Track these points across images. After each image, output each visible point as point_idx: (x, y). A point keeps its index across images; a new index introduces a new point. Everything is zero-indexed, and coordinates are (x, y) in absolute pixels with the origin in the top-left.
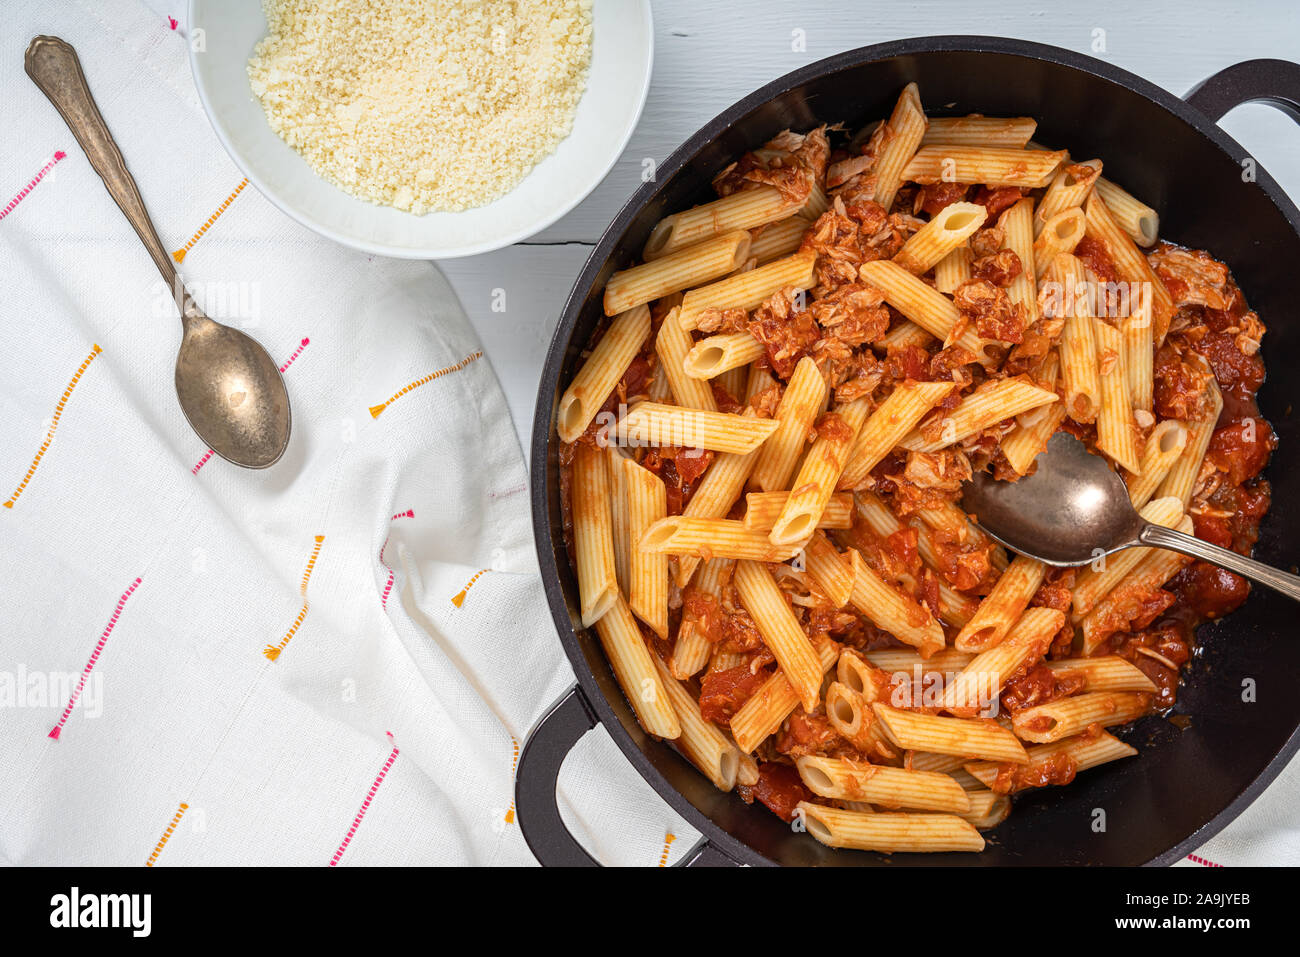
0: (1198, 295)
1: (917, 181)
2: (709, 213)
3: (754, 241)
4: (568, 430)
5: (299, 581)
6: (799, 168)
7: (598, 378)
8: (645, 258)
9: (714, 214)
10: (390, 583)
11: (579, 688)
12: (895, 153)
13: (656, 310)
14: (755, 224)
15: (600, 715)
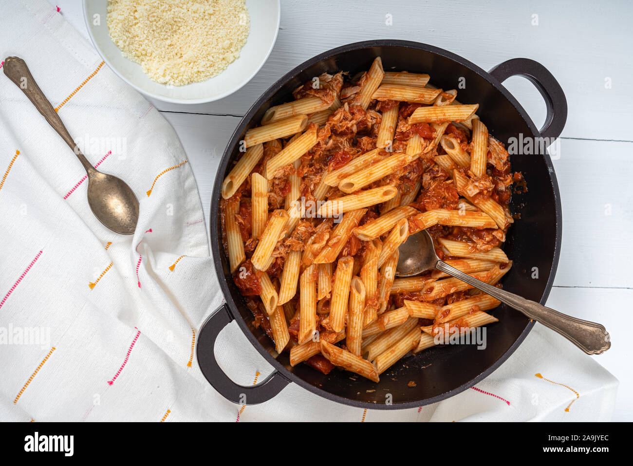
1: (378, 99)
2: (290, 107)
3: (309, 119)
4: (226, 194)
6: (330, 90)
7: (241, 173)
8: (262, 124)
9: (293, 107)
11: (226, 305)
12: (370, 86)
14: (310, 112)
15: (234, 316)
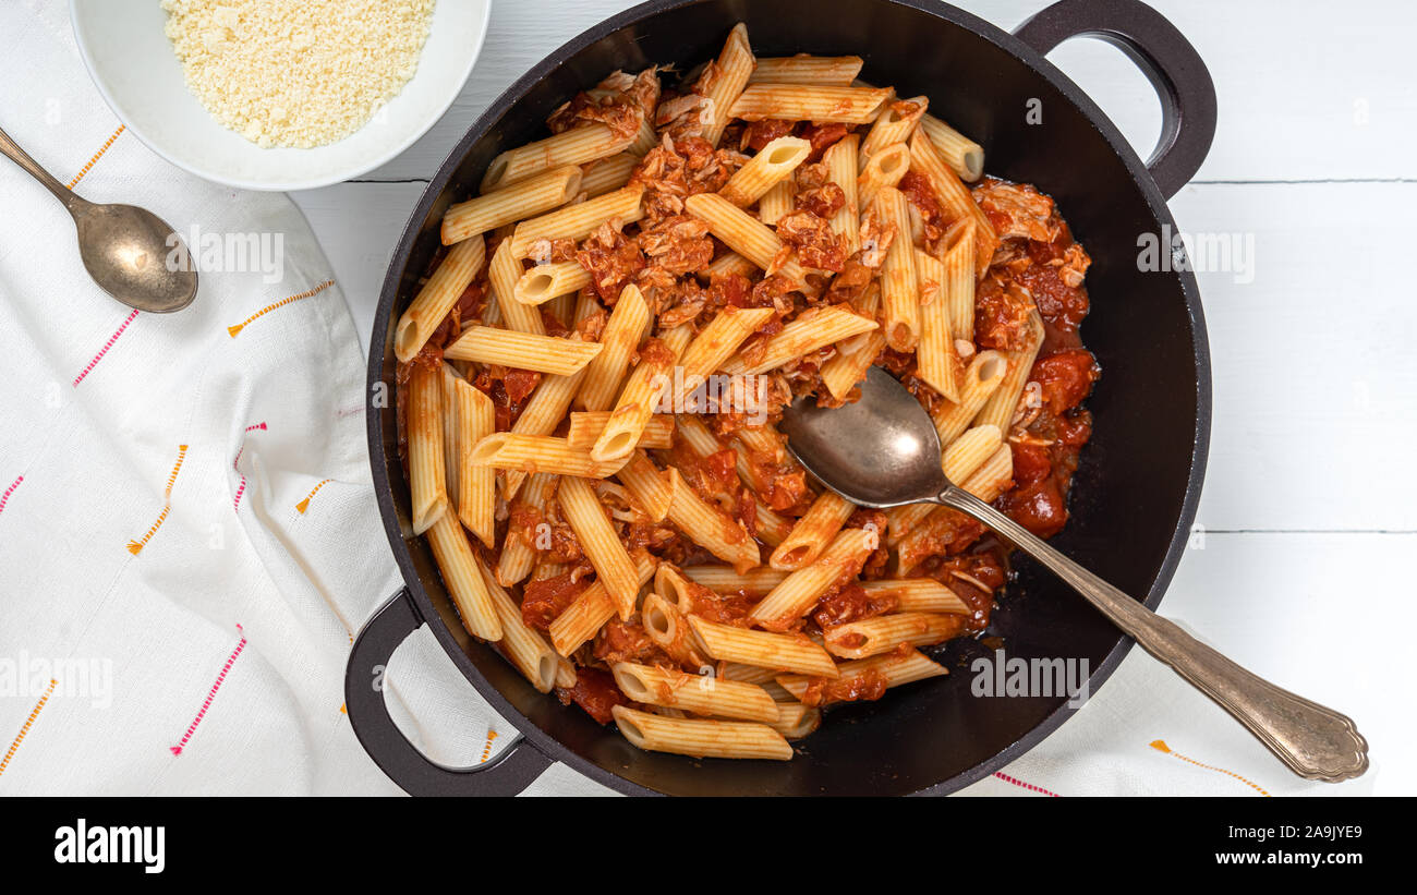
0: (1023, 228)
1: (744, 117)
2: (542, 149)
3: (584, 176)
4: (404, 351)
5: (165, 486)
6: (629, 105)
7: (433, 302)
8: (481, 190)
9: (547, 150)
10: (242, 488)
11: (406, 591)
12: (723, 92)
13: (491, 241)
14: (586, 160)
15: (425, 616)
